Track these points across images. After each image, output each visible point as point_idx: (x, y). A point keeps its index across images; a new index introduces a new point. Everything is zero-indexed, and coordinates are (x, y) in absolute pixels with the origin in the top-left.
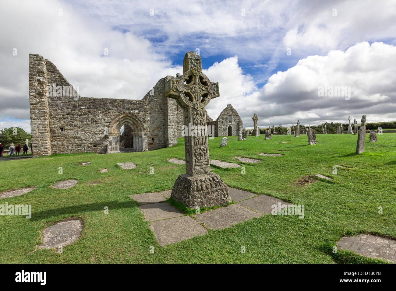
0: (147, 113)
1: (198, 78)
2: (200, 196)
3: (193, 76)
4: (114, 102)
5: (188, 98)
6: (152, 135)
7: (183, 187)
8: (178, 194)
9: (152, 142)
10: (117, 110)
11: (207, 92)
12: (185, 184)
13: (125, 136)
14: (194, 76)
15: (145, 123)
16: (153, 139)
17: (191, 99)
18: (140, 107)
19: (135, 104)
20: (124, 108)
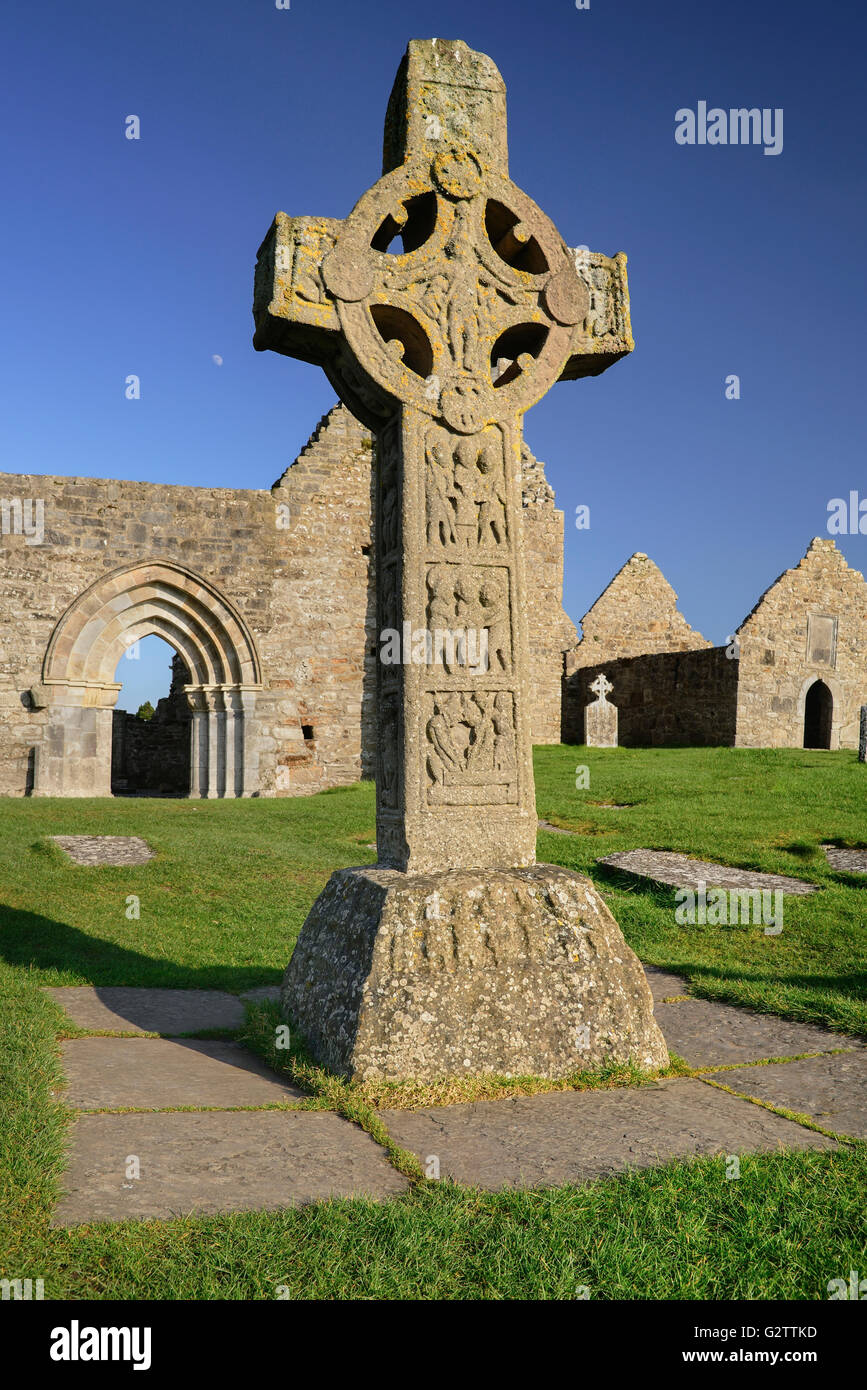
0: (278, 571)
1: (476, 212)
2: (434, 994)
3: (440, 198)
4: (84, 499)
5: (397, 347)
6: (303, 704)
7: (340, 939)
8: (313, 984)
9: (304, 751)
10: (100, 546)
11: (539, 317)
12: (351, 916)
13: (168, 723)
14: (449, 204)
15: (264, 631)
16: (308, 732)
17: (419, 359)
18: (237, 533)
19: (209, 515)
20: (140, 534)
